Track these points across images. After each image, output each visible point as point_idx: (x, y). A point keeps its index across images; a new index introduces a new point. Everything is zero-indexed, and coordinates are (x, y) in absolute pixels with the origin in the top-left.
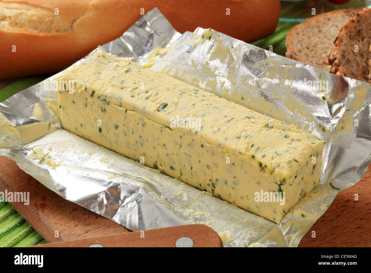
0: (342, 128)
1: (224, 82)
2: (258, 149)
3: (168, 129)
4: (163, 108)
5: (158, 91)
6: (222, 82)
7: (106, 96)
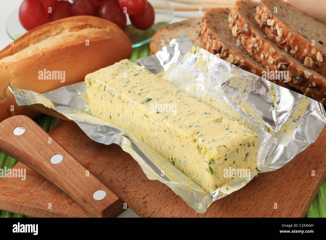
0: (285, 131)
1: (201, 87)
2: (201, 136)
3: (146, 117)
4: (147, 102)
5: (150, 90)
6: (200, 87)
7: (112, 90)
